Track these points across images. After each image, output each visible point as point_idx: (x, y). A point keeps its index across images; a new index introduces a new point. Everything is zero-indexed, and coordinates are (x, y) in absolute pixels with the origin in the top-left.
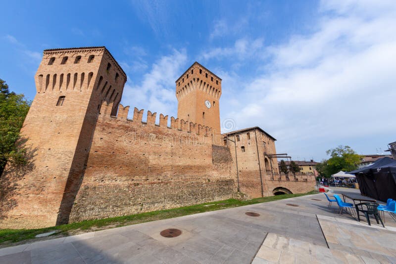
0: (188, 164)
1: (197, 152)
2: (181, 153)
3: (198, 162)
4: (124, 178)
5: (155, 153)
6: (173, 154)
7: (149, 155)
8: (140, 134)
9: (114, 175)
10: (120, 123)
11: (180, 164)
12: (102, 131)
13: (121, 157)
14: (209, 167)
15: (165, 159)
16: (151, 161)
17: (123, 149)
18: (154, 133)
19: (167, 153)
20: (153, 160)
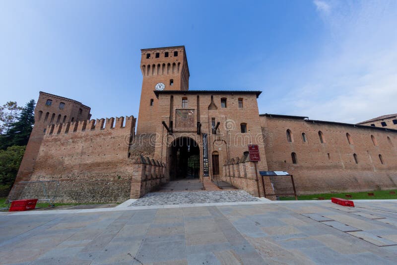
0: (96, 161)
1: (109, 147)
2: (90, 151)
3: (108, 158)
4: (49, 176)
5: (69, 155)
6: (83, 153)
7: (66, 157)
8: (62, 142)
9: (44, 174)
10: (53, 138)
11: (87, 162)
12: (44, 146)
13: (50, 161)
14: (122, 162)
15: (75, 159)
16: (65, 162)
17: (51, 155)
18: (72, 138)
19: (78, 154)
20: (67, 161)
